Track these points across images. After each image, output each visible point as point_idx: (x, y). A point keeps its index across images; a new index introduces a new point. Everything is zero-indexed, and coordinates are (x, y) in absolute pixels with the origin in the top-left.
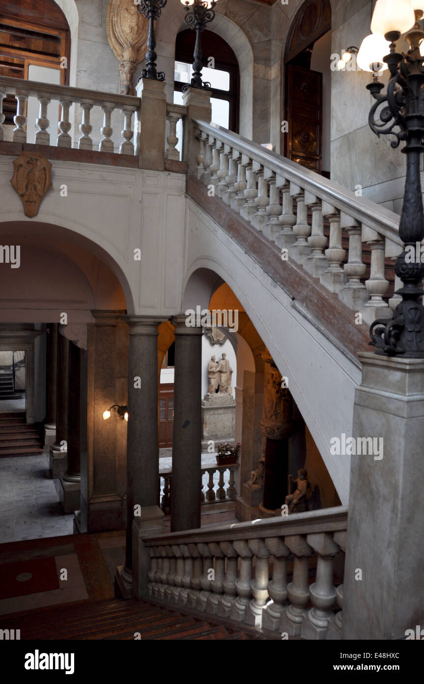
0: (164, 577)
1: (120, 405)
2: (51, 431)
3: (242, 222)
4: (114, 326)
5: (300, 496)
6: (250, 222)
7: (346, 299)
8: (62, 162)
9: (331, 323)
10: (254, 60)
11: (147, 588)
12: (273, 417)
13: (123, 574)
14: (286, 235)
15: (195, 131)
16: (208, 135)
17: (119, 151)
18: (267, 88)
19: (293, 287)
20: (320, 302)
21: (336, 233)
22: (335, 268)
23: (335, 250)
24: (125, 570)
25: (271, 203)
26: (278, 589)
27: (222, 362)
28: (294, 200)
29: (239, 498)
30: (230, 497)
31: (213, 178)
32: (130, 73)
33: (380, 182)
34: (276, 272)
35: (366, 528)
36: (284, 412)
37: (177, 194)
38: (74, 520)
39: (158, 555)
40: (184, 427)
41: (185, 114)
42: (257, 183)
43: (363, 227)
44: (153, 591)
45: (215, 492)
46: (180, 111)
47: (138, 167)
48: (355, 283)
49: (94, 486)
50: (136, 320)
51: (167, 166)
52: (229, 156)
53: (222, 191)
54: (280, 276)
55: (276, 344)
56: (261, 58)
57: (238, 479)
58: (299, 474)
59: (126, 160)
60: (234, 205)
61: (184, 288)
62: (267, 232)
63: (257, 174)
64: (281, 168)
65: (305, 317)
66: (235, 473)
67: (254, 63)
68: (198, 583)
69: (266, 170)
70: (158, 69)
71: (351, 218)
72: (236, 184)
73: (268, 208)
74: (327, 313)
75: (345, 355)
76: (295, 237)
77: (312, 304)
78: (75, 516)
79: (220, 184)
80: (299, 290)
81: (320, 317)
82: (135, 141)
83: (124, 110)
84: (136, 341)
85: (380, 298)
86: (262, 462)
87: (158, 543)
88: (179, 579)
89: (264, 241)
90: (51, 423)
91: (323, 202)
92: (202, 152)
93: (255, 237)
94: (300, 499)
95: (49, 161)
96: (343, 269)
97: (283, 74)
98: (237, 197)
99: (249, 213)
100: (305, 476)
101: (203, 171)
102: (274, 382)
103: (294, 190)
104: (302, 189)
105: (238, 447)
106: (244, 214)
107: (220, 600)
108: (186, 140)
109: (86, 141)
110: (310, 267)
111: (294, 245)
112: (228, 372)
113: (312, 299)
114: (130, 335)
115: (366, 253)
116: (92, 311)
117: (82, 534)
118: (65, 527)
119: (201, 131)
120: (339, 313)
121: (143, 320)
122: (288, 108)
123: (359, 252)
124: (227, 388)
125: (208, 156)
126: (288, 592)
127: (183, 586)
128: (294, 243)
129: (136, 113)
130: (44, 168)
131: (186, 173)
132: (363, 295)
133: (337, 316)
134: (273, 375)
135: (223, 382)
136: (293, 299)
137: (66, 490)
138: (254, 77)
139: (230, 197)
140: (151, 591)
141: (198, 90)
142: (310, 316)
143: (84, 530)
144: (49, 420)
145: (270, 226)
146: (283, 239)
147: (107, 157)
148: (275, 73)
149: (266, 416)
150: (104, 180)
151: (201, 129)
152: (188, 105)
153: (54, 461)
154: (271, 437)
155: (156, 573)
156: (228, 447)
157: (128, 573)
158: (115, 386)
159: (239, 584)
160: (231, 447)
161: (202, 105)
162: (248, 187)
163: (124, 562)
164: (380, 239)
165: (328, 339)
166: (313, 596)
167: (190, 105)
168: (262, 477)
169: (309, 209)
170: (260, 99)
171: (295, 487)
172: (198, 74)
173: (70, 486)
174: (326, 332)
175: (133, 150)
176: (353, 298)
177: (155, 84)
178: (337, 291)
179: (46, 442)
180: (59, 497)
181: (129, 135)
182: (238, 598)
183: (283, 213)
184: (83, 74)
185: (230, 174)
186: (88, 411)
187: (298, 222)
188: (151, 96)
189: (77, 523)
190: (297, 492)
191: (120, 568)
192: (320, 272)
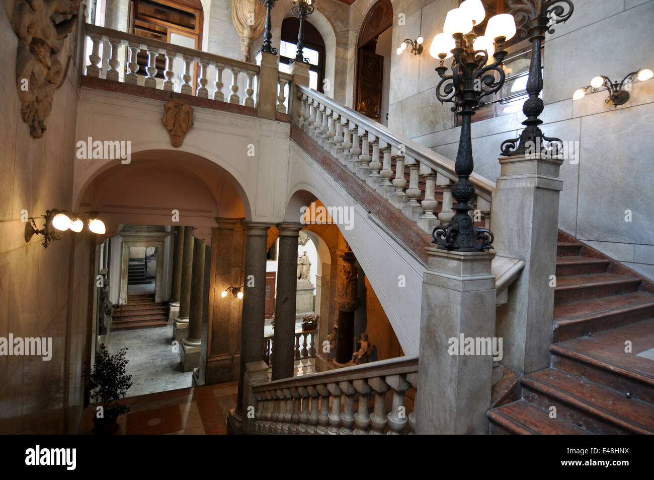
0: (269, 415)
1: (234, 287)
2: (175, 308)
3: (333, 159)
4: (232, 230)
5: (363, 353)
6: (338, 159)
7: (408, 213)
8: (201, 108)
9: (397, 229)
10: (337, 44)
11: (254, 425)
12: (344, 296)
13: (235, 415)
14: (364, 169)
15: (298, 93)
16: (307, 97)
17: (243, 104)
18: (345, 65)
19: (369, 204)
20: (389, 215)
21: (401, 168)
22: (400, 192)
23: (400, 180)
24: (236, 412)
25: (353, 147)
26: (362, 419)
27: (304, 257)
28: (371, 146)
29: (318, 355)
30: (311, 355)
31: (310, 127)
32: (248, 46)
33: (423, 134)
34: (357, 194)
35: (432, 370)
36: (352, 292)
37: (284, 137)
38: (193, 376)
39: (264, 398)
40: (284, 302)
41: (291, 80)
42: (343, 134)
43: (421, 164)
44: (259, 426)
45: (301, 351)
46: (288, 78)
47: (257, 116)
48: (414, 203)
49: (212, 348)
50: (252, 225)
51: (278, 117)
52: (323, 113)
53: (317, 136)
54: (360, 197)
55: (356, 244)
56: (342, 44)
57: (316, 341)
58: (362, 337)
59: (249, 111)
60: (326, 147)
61: (287, 203)
62: (350, 166)
63: (344, 126)
64: (362, 123)
65: (378, 225)
66: (315, 337)
67: (337, 46)
68: (298, 418)
69: (350, 123)
70: (273, 45)
71: (412, 159)
72: (328, 132)
73: (351, 150)
74: (394, 222)
75: (407, 251)
76: (370, 171)
77: (383, 217)
78: (194, 372)
79: (316, 132)
80: (374, 206)
81: (389, 225)
82: (254, 97)
83: (248, 74)
84: (252, 240)
85: (432, 213)
86: (335, 328)
87: (265, 389)
88: (281, 416)
89: (348, 172)
90: (175, 301)
91: (392, 147)
92: (303, 108)
93: (342, 170)
94: (363, 355)
95: (192, 106)
96: (405, 193)
97: (356, 55)
98: (328, 142)
99: (337, 153)
100: (366, 338)
101: (303, 122)
102: (345, 271)
103: (371, 138)
104: (377, 138)
105: (318, 317)
106: (334, 153)
107: (315, 430)
108: (291, 98)
109: (219, 94)
110: (382, 191)
111: (370, 176)
112: (308, 264)
113: (383, 212)
114: (248, 235)
115: (422, 184)
116: (216, 218)
117: (200, 386)
118: (186, 381)
119: (302, 94)
120: (403, 223)
121: (258, 225)
122: (359, 80)
123: (417, 182)
124: (307, 276)
125: (307, 111)
126: (371, 420)
127: (284, 421)
128: (370, 174)
129: (256, 77)
130: (188, 112)
131: (291, 122)
132: (420, 210)
133: (401, 224)
134: (344, 266)
135: (304, 271)
136: (369, 212)
137: (187, 353)
138: (336, 56)
139: (323, 141)
140: (257, 427)
141: (301, 64)
142: (381, 225)
143: (201, 382)
144: (173, 299)
145: (353, 163)
146: (362, 172)
147: (234, 107)
148: (351, 54)
149: (339, 295)
150: (232, 124)
151: (303, 92)
152: (293, 74)
153: (177, 331)
154: (342, 310)
155: (262, 413)
156: (310, 317)
157: (239, 414)
158: (231, 273)
159: (331, 416)
160: (312, 318)
161: (303, 75)
162: (337, 135)
163: (236, 406)
164: (432, 173)
165: (394, 240)
166: (391, 422)
167: (295, 74)
168: (335, 339)
169: (381, 152)
170: (340, 73)
171: (359, 347)
172: (300, 52)
173: (190, 350)
174: (393, 235)
175: (254, 104)
176: (413, 212)
177: (270, 56)
178: (401, 208)
179: (171, 316)
180: (180, 359)
181: (250, 92)
182: (330, 427)
183: (362, 154)
184: (213, 44)
185: (323, 125)
186: (210, 291)
187: (373, 160)
188: (267, 65)
189: (196, 377)
190: (361, 350)
191: (232, 411)
192: (389, 195)
